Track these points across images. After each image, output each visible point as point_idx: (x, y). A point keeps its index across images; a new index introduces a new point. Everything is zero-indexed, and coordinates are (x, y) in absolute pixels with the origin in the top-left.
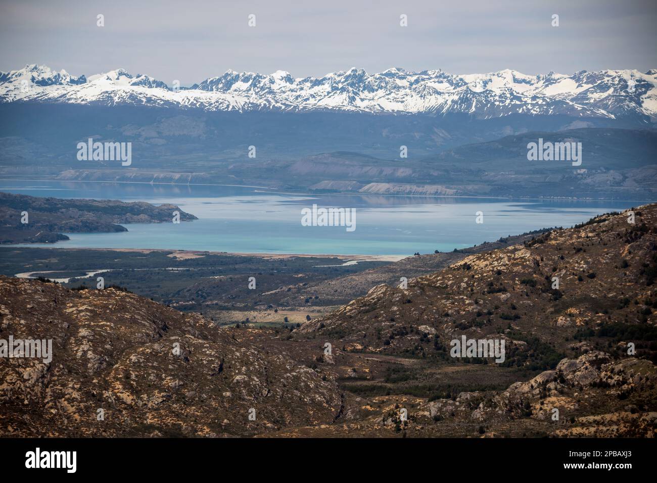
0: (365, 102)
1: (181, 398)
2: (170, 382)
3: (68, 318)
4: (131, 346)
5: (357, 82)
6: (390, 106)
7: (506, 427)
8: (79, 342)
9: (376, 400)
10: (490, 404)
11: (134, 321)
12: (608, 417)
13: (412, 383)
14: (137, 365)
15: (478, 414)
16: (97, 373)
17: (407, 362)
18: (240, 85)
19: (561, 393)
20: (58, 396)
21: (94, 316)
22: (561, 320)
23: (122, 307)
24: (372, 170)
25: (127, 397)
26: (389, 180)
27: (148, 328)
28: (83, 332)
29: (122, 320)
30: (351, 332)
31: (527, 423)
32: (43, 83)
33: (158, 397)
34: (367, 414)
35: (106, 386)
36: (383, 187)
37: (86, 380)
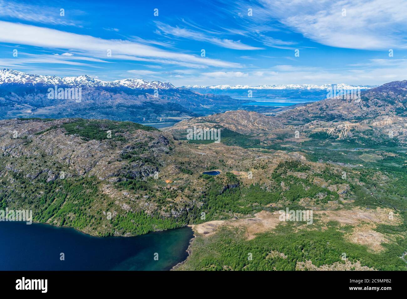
0: (275, 88)
1: (264, 125)
2: (262, 123)
3: (249, 115)
4: (257, 119)
5: (274, 86)
6: (278, 89)
7: (306, 130)
8: (251, 118)
9: (287, 126)
10: (303, 127)
11: (257, 116)
12: (319, 129)
13: (291, 124)
14: (258, 121)
15: (302, 128)
16: (253, 122)
17: (290, 121)
18: (261, 86)
19: (312, 125)
20: (249, 125)
21: (252, 115)
22: (309, 115)
23: (255, 114)
24: (276, 96)
25: (257, 125)
26: (278, 97)
27: (259, 117)
28: (251, 117)
29: (255, 116)
30: (282, 117)
31: (308, 129)
32: (239, 87)
33: (261, 125)
34: (287, 128)
35: (254, 124)
36: (278, 98)
37: (252, 123)
